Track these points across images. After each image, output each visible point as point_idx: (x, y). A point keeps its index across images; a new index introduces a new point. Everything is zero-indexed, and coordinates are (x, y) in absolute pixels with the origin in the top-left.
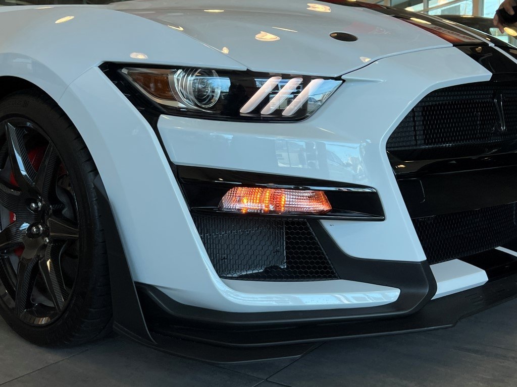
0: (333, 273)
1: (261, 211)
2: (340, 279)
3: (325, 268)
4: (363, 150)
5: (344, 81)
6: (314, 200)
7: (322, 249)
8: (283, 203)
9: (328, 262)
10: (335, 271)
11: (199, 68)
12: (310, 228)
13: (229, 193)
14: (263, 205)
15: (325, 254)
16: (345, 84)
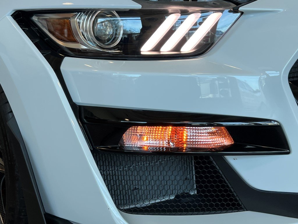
0: (239, 205)
1: (163, 148)
2: (247, 210)
3: (231, 200)
4: (263, 82)
5: (242, 13)
6: (216, 135)
7: (227, 182)
8: (185, 138)
9: (233, 194)
10: (241, 203)
11: (98, 10)
12: (214, 162)
13: (129, 132)
14: (165, 142)
15: (230, 186)
16: (243, 16)
